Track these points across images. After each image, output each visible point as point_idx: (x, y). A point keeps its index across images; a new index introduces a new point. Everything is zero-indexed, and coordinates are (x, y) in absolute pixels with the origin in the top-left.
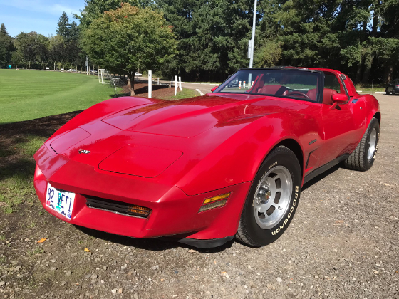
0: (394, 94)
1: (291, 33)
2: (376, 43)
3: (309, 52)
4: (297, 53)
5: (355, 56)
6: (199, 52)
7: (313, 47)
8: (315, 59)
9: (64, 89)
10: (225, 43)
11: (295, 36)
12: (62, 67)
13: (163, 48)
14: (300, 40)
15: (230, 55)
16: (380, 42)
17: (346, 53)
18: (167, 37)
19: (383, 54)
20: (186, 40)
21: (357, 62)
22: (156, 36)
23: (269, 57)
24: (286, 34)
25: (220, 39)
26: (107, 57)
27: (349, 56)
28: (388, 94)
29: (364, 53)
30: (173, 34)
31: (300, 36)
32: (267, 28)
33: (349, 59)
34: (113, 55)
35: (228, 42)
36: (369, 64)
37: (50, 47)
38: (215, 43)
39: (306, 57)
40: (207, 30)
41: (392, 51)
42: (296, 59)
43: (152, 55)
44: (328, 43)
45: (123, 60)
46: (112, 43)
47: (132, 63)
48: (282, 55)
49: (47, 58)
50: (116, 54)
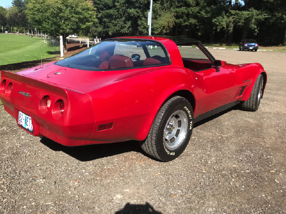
0: (243, 50)
1: (180, 7)
2: (235, 15)
3: (193, 21)
4: (185, 21)
5: (222, 23)
6: (118, 20)
7: (195, 17)
8: (197, 25)
9: (15, 48)
10: (136, 13)
11: (183, 9)
12: (17, 31)
13: (85, 18)
14: (186, 12)
15: (139, 22)
16: (236, 14)
17: (216, 21)
18: (88, 10)
19: (239, 22)
20: (108, 11)
21: (223, 28)
22: (79, 9)
23: (166, 24)
24: (178, 7)
25: (132, 11)
26: (44, 24)
27: (217, 23)
28: (240, 50)
29: (228, 22)
30: (92, 8)
31: (186, 9)
32: (165, 3)
33: (218, 25)
34: (48, 23)
35: (138, 13)
36: (231, 29)
37: (7, 16)
38: (129, 14)
39: (191, 23)
40: (123, 4)
41: (245, 20)
42: (184, 26)
43: (77, 23)
44: (204, 14)
45: (56, 27)
46: (47, 14)
47: (63, 29)
48: (175, 22)
49: (5, 24)
50: (50, 22)
